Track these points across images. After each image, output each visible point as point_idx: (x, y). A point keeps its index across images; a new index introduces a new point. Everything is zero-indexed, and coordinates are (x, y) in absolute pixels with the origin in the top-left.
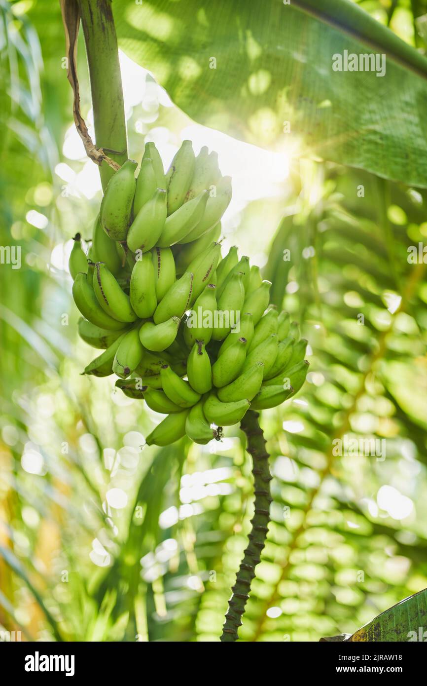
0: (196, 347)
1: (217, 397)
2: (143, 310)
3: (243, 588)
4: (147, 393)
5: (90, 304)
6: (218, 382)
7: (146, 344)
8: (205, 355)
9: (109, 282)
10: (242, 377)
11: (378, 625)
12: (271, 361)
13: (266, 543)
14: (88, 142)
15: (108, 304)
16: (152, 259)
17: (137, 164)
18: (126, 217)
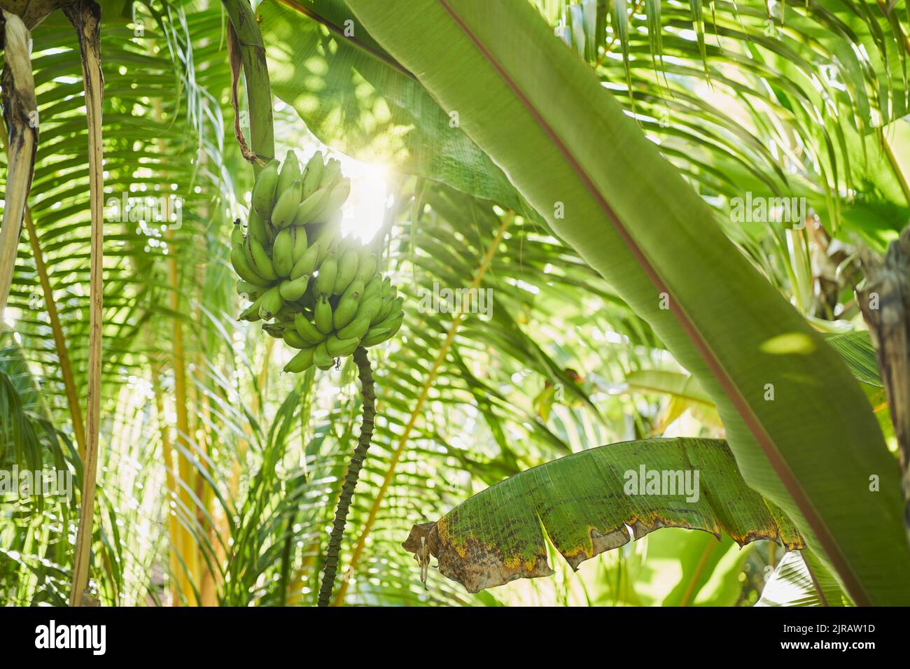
0: (321, 298)
1: (337, 336)
2: (282, 270)
3: (353, 476)
4: (284, 333)
5: (244, 266)
6: (337, 325)
7: (283, 295)
8: (328, 304)
9: (257, 249)
10: (355, 321)
11: (456, 513)
12: (377, 310)
13: (370, 444)
14: (244, 147)
15: (256, 265)
16: (290, 233)
17: (280, 162)
18: (271, 201)
